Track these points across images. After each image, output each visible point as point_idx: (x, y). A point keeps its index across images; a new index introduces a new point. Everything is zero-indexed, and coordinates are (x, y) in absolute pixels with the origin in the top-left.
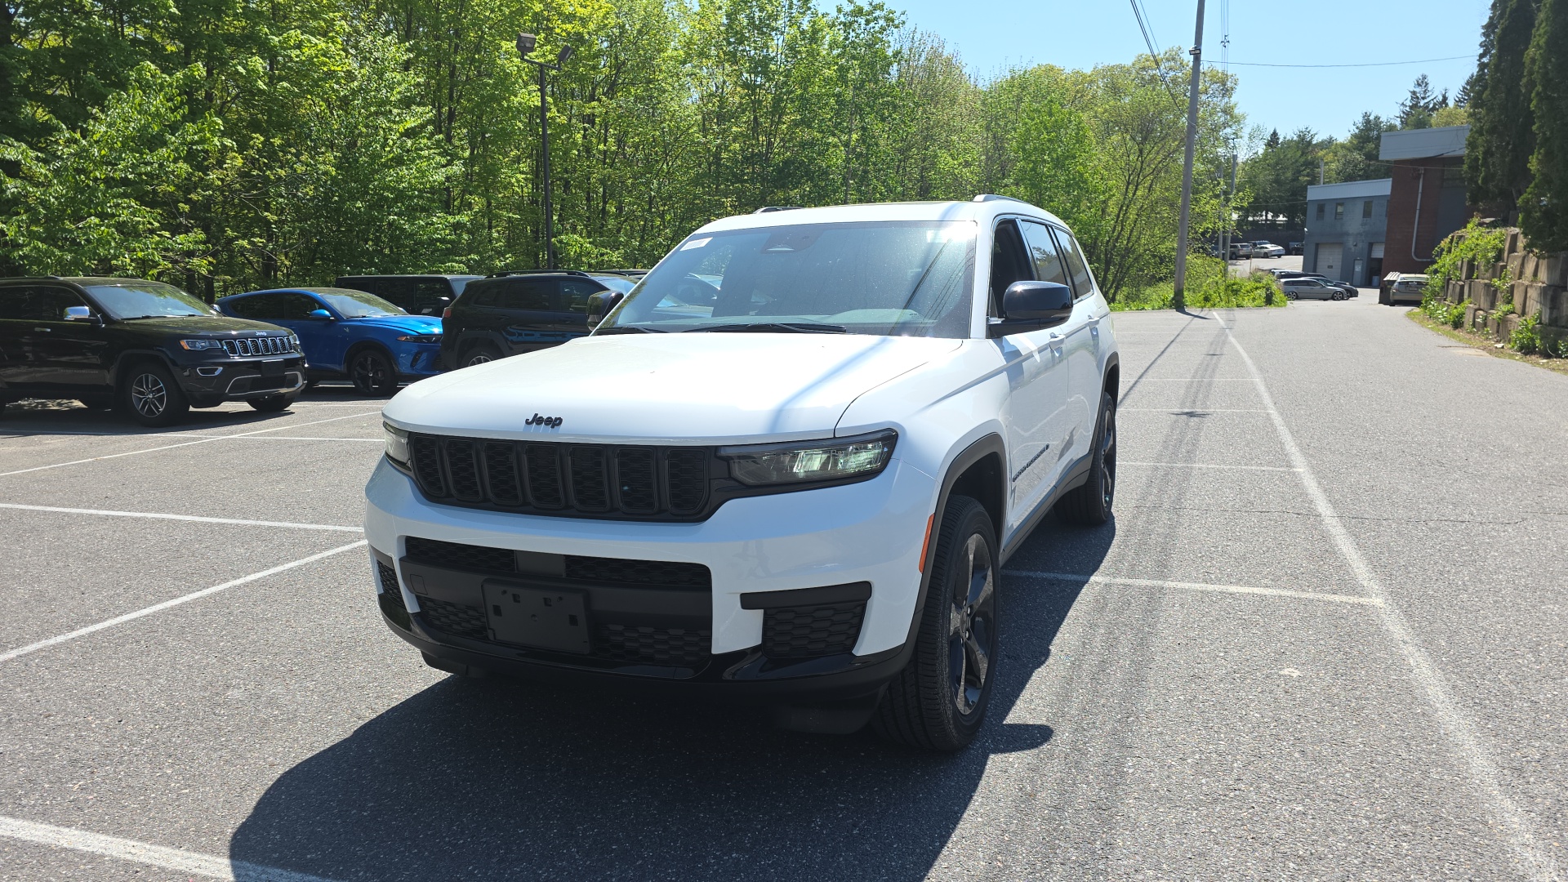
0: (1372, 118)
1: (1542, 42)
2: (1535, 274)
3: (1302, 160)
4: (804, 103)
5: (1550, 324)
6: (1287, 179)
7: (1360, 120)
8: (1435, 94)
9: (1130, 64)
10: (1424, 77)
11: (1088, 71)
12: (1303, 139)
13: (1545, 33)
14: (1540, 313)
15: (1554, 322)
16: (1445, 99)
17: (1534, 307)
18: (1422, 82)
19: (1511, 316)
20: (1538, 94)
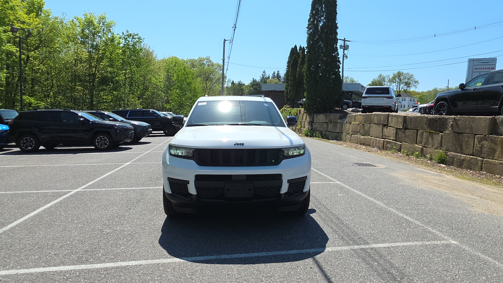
0: (254, 79)
1: (306, 68)
2: (306, 119)
3: (240, 89)
4: (111, 60)
5: (311, 130)
6: (237, 93)
7: (252, 80)
8: (267, 75)
9: (197, 59)
10: (265, 71)
11: (186, 60)
12: (240, 83)
13: (306, 66)
14: (309, 128)
15: (312, 129)
16: (269, 76)
17: (307, 126)
18: (264, 72)
19: (301, 128)
20: (305, 79)
